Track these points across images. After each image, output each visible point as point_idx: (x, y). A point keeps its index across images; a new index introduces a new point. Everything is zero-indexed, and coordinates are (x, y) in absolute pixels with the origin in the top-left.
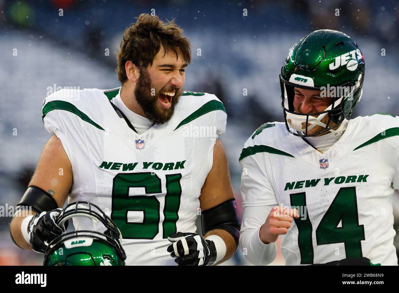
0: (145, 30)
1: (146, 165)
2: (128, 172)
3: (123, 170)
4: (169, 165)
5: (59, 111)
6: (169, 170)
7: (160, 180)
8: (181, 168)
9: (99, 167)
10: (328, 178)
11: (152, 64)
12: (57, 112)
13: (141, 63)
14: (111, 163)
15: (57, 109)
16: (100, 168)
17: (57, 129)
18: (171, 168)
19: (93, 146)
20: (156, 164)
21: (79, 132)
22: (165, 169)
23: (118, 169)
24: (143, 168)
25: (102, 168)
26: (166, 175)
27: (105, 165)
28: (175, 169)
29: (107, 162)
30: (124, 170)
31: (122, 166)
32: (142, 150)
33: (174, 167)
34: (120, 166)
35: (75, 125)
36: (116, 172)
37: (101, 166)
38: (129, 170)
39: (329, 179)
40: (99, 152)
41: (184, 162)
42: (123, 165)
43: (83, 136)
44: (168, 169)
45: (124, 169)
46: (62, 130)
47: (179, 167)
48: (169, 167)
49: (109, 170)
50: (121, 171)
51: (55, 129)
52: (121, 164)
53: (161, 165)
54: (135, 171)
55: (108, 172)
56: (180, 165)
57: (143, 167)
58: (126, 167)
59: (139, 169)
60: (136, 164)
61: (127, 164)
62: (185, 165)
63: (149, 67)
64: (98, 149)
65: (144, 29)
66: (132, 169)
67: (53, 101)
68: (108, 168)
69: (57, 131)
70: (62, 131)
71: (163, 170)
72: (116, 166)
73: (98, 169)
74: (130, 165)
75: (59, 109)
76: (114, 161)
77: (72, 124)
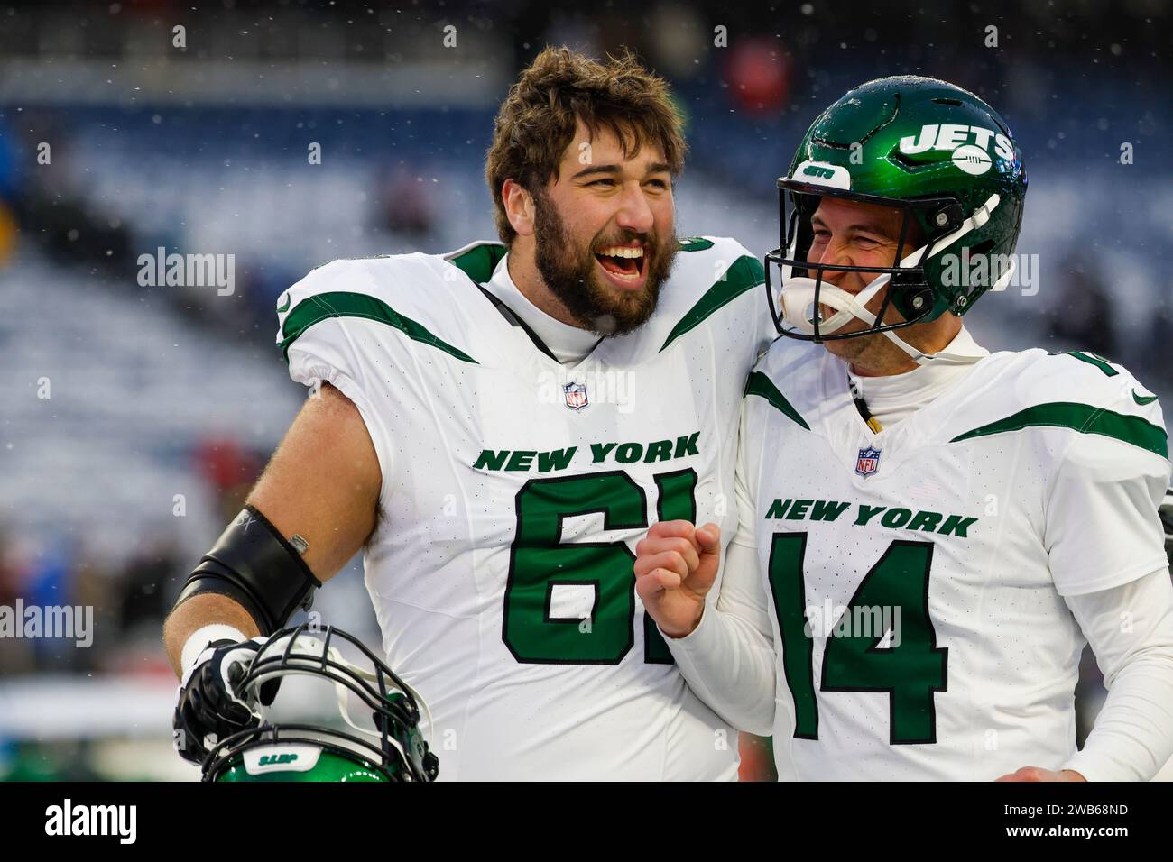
0: (539, 87)
1: (599, 452)
2: (553, 473)
3: (539, 471)
4: (660, 449)
5: (344, 321)
6: (660, 460)
7: (641, 491)
8: (690, 454)
9: (474, 466)
10: (869, 507)
11: (557, 175)
12: (338, 323)
13: (534, 178)
14: (504, 454)
15: (336, 316)
16: (476, 469)
17: (340, 372)
18: (665, 456)
19: (451, 409)
20: (624, 448)
21: (408, 376)
22: (650, 459)
23: (527, 468)
24: (594, 462)
25: (481, 468)
26: (654, 476)
27: (489, 460)
28: (676, 457)
29: (493, 452)
30: (541, 470)
31: (535, 460)
32: (583, 411)
33: (673, 452)
34: (530, 461)
35: (393, 357)
36: (521, 478)
37: (479, 465)
38: (556, 469)
39: (871, 509)
40: (469, 423)
41: (695, 436)
42: (537, 456)
43: (419, 383)
44: (658, 457)
45: (544, 467)
46: (353, 373)
47: (686, 453)
48: (659, 453)
49: (502, 473)
50: (534, 472)
51: (334, 371)
52: (533, 454)
53: (637, 448)
54: (572, 469)
55: (500, 478)
56: (688, 445)
57: (591, 457)
58: (546, 461)
59: (581, 464)
60: (572, 451)
61: (548, 453)
62: (698, 444)
63: (552, 182)
64: (465, 415)
65: (536, 87)
66: (564, 466)
67: (321, 295)
68: (498, 469)
69: (338, 377)
70: (353, 376)
71: (645, 462)
72: (518, 461)
73: (469, 472)
74: (558, 454)
75: (342, 316)
76: (513, 448)
77: (384, 351)
